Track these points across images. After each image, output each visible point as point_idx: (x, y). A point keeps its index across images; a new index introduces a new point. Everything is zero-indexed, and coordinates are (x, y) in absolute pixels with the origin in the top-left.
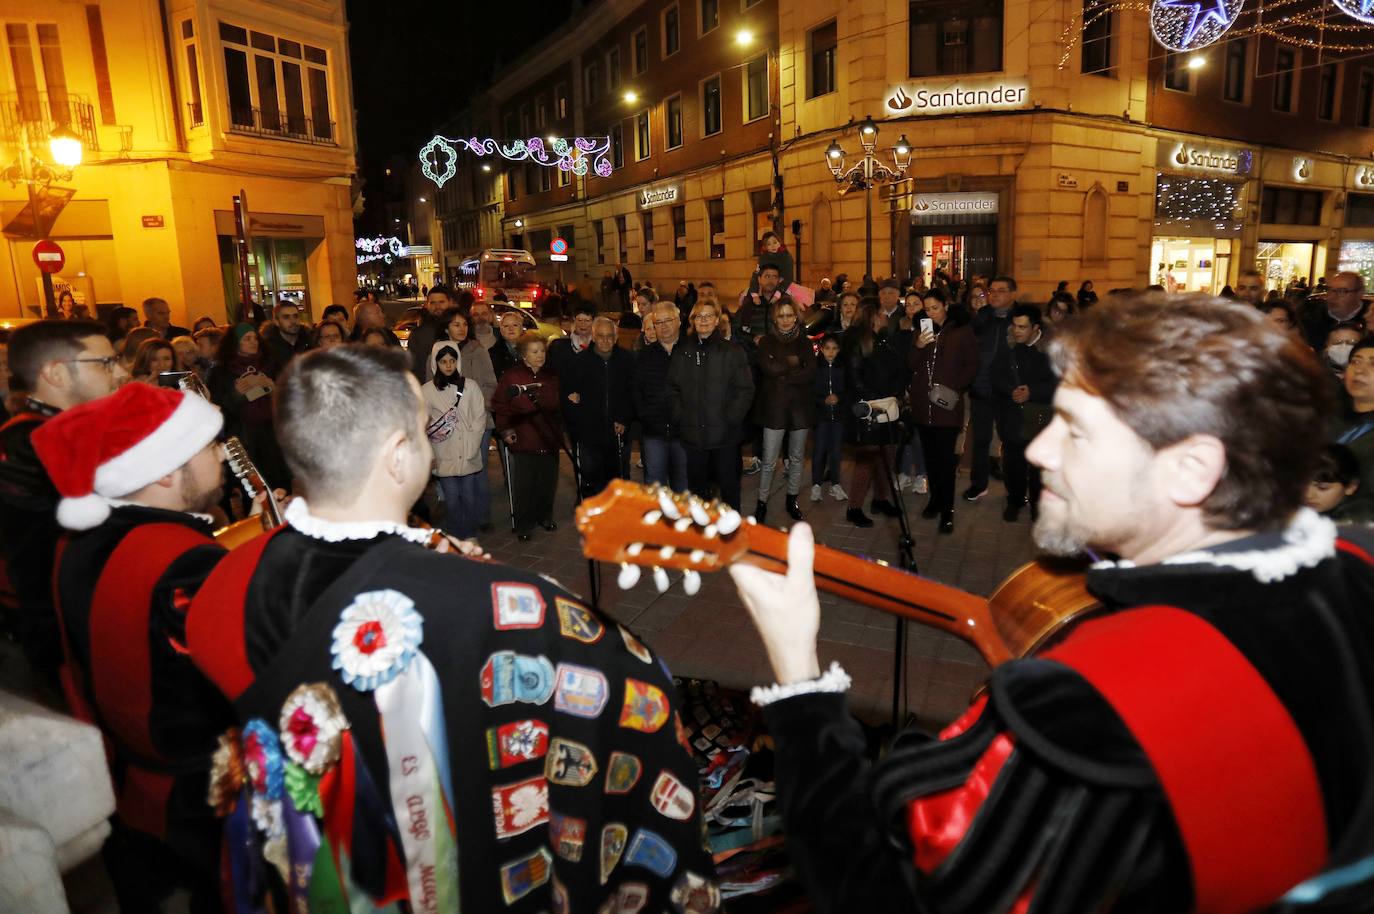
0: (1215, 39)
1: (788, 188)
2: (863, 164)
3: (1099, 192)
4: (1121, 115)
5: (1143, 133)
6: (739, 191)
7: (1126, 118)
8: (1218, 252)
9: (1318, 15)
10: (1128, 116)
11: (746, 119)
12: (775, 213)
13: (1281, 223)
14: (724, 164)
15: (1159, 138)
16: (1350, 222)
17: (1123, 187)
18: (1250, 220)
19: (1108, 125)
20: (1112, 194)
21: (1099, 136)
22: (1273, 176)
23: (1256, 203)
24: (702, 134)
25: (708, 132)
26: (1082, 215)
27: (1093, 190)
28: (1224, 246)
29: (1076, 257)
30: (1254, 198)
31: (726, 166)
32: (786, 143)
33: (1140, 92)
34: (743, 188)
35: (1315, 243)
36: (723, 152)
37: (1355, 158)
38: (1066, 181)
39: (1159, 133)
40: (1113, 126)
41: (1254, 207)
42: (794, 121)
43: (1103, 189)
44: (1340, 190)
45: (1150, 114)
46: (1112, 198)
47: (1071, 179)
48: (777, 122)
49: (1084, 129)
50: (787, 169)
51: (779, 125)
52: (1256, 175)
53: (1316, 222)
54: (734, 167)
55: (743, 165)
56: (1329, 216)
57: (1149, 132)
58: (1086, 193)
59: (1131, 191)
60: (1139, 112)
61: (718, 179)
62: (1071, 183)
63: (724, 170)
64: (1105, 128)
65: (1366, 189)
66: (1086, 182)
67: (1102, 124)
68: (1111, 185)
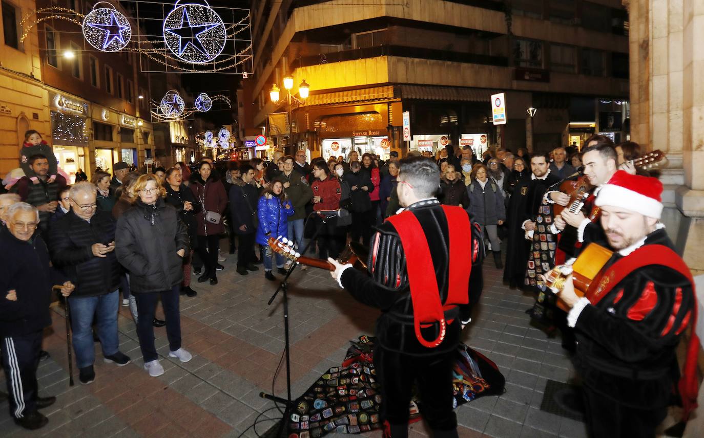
3: (23, 118)
4: (30, 75)
5: (41, 87)
7: (32, 77)
8: (79, 154)
10: (33, 76)
13: (100, 140)
15: (49, 91)
16: (122, 140)
17: (36, 116)
19: (24, 79)
20: (31, 120)
21: (20, 85)
22: (96, 117)
23: (92, 129)
26: (16, 131)
27: (20, 117)
28: (82, 151)
30: (90, 127)
33: (37, 63)
35: (112, 149)
37: (120, 111)
38: (5, 110)
39: (48, 88)
40: (26, 80)
41: (91, 131)
43: (26, 116)
44: (117, 126)
45: (43, 76)
46: (31, 122)
47: (7, 109)
49: (11, 79)
52: (90, 116)
53: (111, 139)
56: (116, 137)
57: (44, 87)
58: (17, 118)
59: (40, 118)
60: (38, 74)
62: (7, 111)
64: (22, 81)
65: (126, 126)
66: (16, 112)
67: (21, 78)
68: (29, 114)
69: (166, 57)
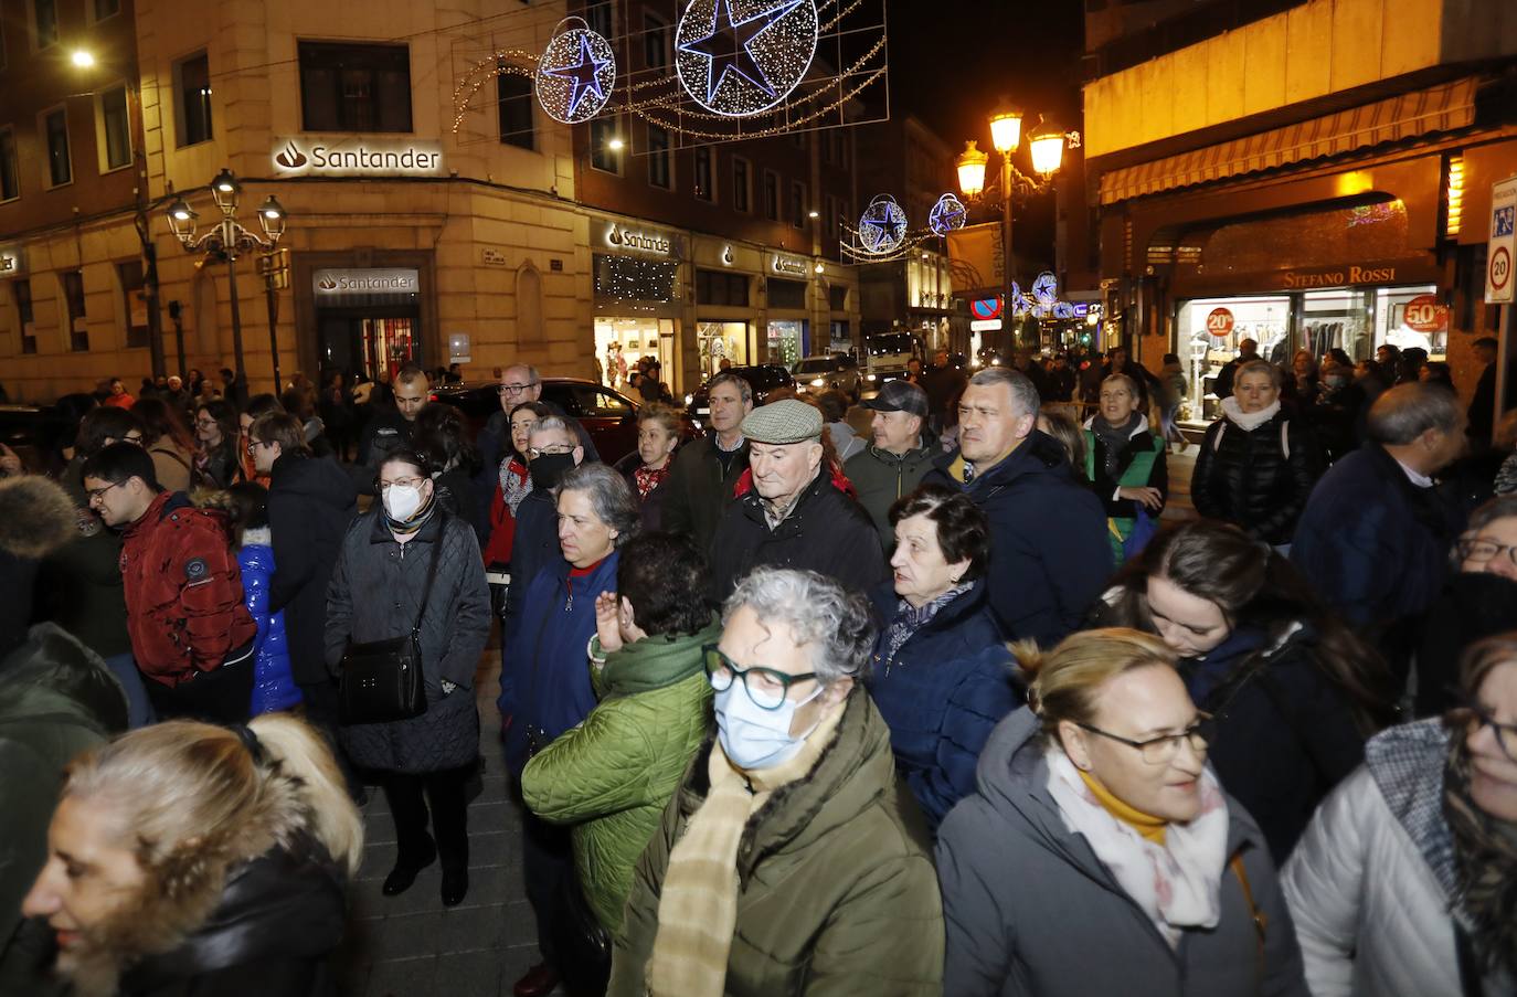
0: (595, 113)
1: (163, 259)
2: (221, 229)
3: (530, 270)
4: (549, 191)
5: (573, 211)
6: (101, 262)
7: (554, 194)
8: (662, 332)
9: (675, 100)
10: (555, 192)
11: (104, 167)
12: (147, 291)
13: (716, 304)
14: (78, 225)
15: (591, 217)
16: (772, 304)
17: (556, 265)
18: (687, 301)
19: (534, 200)
20: (546, 273)
21: (528, 212)
22: (704, 259)
23: (692, 285)
24: (48, 184)
25: (56, 180)
26: (513, 295)
27: (524, 269)
28: (667, 326)
29: (512, 340)
30: (688, 279)
31: (81, 228)
32: (155, 200)
33: (567, 169)
34: (106, 258)
35: (747, 322)
36: (76, 210)
37: (769, 247)
38: (492, 258)
39: (589, 212)
40: (539, 201)
41: (690, 289)
42: (164, 174)
43: (535, 267)
44: (761, 275)
45: (579, 191)
46: (545, 277)
47: (497, 255)
48: (143, 174)
49: (508, 203)
50: (158, 235)
51: (146, 178)
52: (688, 258)
53: (745, 303)
54: (92, 230)
55: (103, 228)
56: (756, 298)
57: (579, 210)
58: (517, 271)
59: (566, 268)
60: (567, 188)
61: (73, 245)
62: (497, 259)
63: (79, 233)
64: (532, 203)
65: (782, 275)
66: (516, 260)
67: (529, 199)
68: (542, 262)
69: (680, 111)
